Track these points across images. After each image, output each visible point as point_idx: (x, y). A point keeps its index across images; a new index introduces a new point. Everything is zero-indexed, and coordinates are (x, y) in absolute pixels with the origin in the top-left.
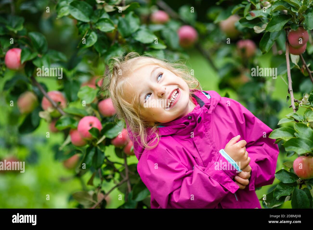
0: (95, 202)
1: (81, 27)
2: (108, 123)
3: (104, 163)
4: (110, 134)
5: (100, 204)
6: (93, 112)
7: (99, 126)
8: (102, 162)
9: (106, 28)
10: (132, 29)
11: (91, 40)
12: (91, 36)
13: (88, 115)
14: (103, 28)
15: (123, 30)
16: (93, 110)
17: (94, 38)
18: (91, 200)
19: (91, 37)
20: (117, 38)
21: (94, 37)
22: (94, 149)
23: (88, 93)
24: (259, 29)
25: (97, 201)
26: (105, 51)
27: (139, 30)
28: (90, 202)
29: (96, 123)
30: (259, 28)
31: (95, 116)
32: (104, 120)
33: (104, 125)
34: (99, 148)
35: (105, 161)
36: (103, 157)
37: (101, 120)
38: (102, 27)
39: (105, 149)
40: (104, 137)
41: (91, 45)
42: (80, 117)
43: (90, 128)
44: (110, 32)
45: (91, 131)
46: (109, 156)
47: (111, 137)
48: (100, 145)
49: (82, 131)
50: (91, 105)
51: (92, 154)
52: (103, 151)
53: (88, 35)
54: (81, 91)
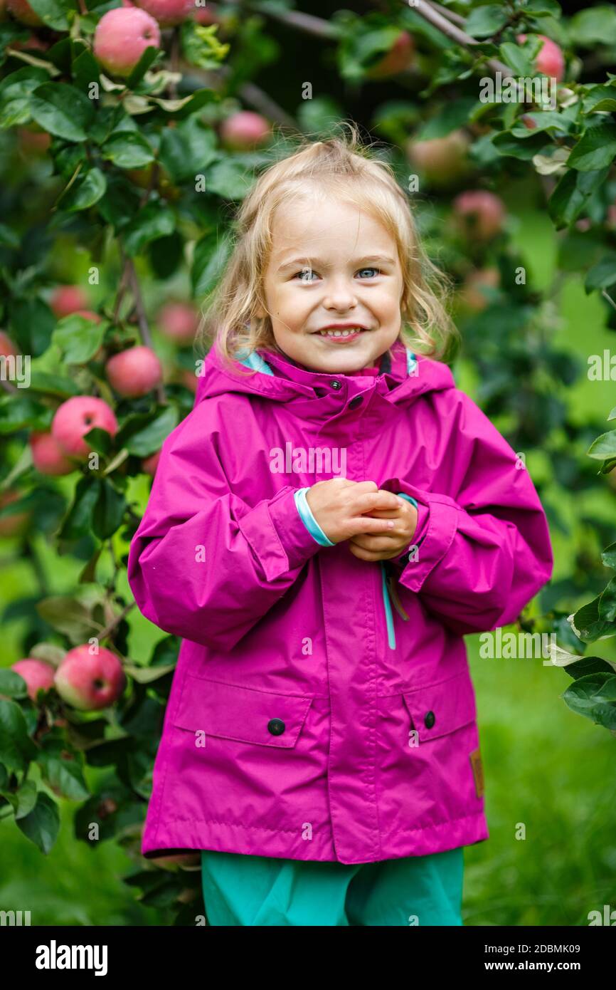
0: (98, 626)
1: (63, 153)
2: (132, 415)
3: (123, 522)
4: (140, 444)
5: (112, 632)
6: (93, 384)
7: (109, 424)
8: (117, 522)
9: (131, 157)
10: (199, 161)
11: (88, 189)
12: (89, 178)
13: (79, 394)
14: (123, 157)
15: (173, 163)
16: (92, 377)
17: (97, 185)
18: (89, 621)
19: (88, 183)
20: (155, 186)
21: (96, 182)
22: (96, 486)
23: (78, 334)
24: (547, 164)
25: (103, 624)
26: (125, 220)
27: (214, 163)
28: (85, 625)
29: (102, 414)
30: (548, 161)
31: (98, 395)
32: (122, 407)
33: (124, 421)
34: (110, 482)
35: (127, 516)
36: (122, 507)
37: (114, 406)
38: (119, 156)
39: (126, 486)
40: (124, 454)
41: (89, 205)
42: (59, 399)
43: (86, 429)
44: (138, 170)
45: (90, 436)
46: (135, 504)
47: (141, 451)
48: (113, 474)
49: (65, 437)
50: (90, 365)
51: (91, 498)
52: (120, 490)
53: (81, 175)
54: (61, 327)
